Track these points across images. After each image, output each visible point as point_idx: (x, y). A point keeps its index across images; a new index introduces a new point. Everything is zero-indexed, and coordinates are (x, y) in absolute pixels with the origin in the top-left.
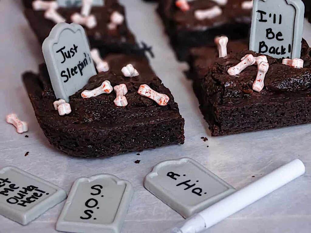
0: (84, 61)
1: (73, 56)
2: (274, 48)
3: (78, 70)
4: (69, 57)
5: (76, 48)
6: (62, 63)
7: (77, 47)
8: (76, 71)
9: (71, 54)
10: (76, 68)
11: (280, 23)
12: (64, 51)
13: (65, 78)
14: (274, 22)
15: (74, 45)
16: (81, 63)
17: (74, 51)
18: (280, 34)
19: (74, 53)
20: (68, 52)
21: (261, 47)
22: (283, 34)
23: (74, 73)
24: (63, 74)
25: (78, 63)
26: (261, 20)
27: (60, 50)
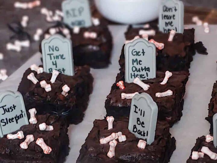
0: (20, 115)
1: (11, 111)
2: (140, 131)
3: (14, 120)
4: (9, 111)
5: (14, 107)
6: (3, 114)
7: (16, 106)
8: (13, 120)
9: (10, 110)
10: (13, 119)
11: (144, 116)
12: (5, 108)
13: (4, 124)
14: (141, 115)
15: (14, 105)
16: (17, 116)
17: (13, 109)
18: (143, 123)
19: (13, 110)
20: (8, 109)
21: (134, 128)
22: (145, 123)
23: (11, 121)
24: (3, 121)
25: (15, 116)
26: (135, 111)
27: (3, 107)
